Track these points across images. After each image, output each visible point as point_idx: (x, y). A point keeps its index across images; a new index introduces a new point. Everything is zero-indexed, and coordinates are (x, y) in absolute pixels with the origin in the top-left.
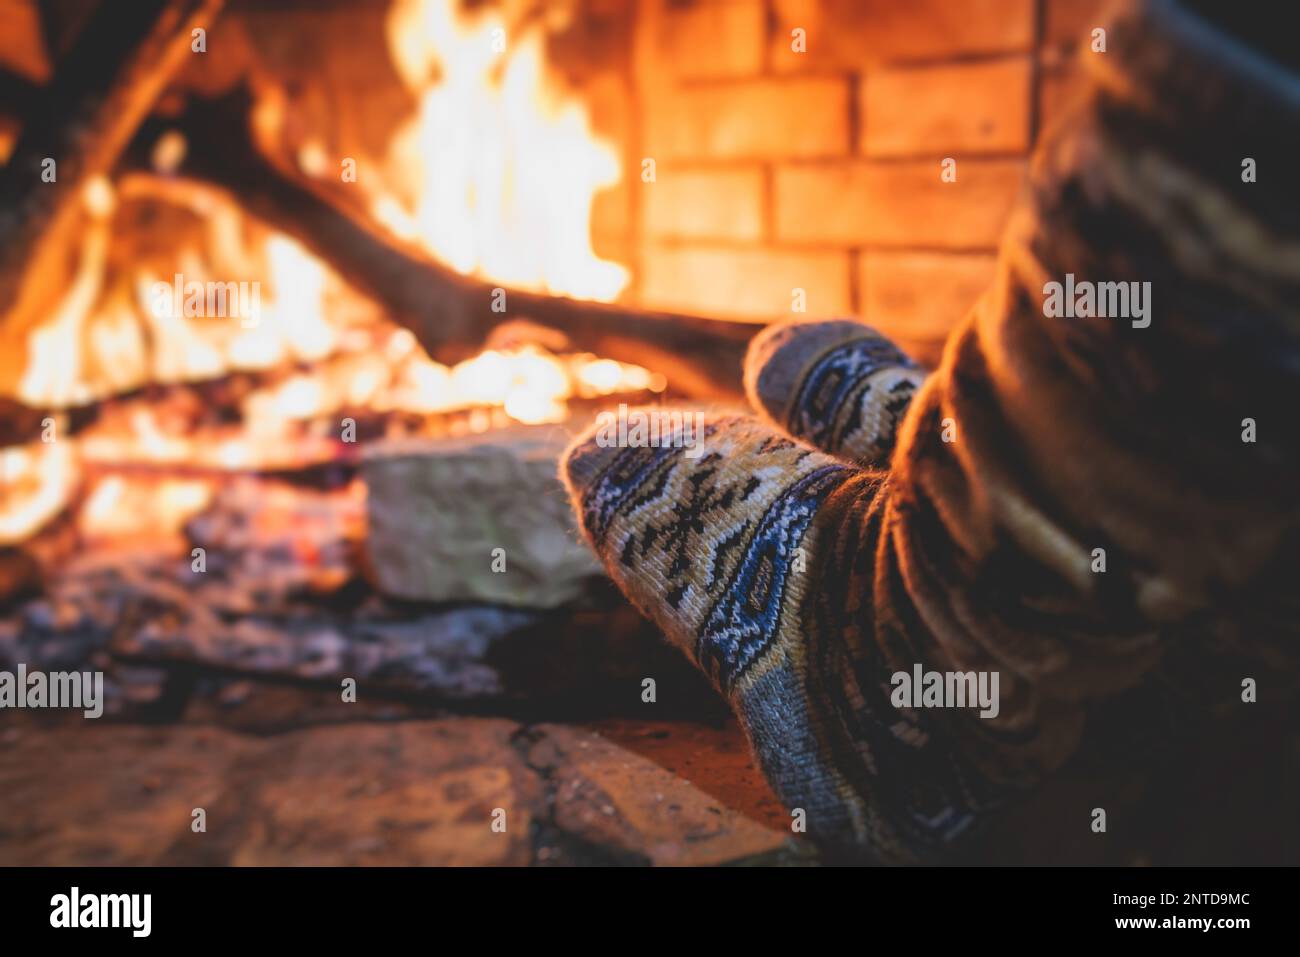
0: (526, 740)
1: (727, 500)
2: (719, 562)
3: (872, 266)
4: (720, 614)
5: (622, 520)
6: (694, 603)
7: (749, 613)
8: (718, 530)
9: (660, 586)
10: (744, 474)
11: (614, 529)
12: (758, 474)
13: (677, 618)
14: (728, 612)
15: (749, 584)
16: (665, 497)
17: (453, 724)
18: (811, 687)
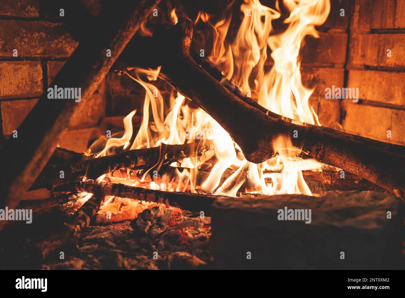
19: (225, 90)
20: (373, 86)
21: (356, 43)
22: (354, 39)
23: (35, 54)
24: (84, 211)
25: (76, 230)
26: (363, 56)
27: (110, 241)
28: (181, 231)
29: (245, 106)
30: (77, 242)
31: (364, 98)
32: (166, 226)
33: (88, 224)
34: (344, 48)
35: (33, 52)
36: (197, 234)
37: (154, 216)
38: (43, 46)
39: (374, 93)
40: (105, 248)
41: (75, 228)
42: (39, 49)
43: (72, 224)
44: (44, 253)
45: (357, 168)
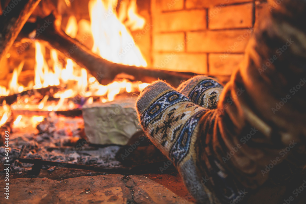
0: (125, 179)
1: (177, 119)
2: (174, 135)
3: (211, 56)
4: (174, 147)
5: (151, 125)
6: (168, 145)
7: (182, 146)
8: (175, 127)
9: (160, 141)
10: (181, 113)
11: (149, 127)
12: (185, 113)
13: (164, 149)
14: (176, 146)
15: (182, 139)
16: (161, 119)
17: (107, 176)
18: (197, 164)
26: (160, 26)
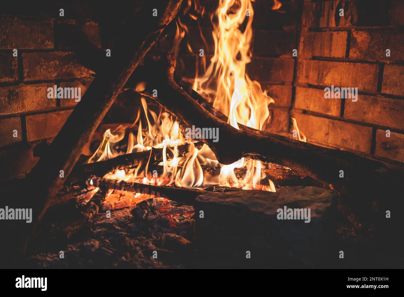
19: (202, 109)
20: (315, 100)
21: (301, 66)
22: (300, 63)
23: (51, 78)
24: (94, 202)
25: (90, 217)
26: (307, 77)
27: (116, 225)
28: (169, 217)
29: (217, 121)
30: (91, 227)
31: (307, 109)
32: (158, 213)
33: (98, 212)
34: (292, 71)
35: (50, 76)
36: (182, 220)
37: (150, 205)
38: (57, 71)
39: (315, 106)
40: (113, 231)
41: (89, 216)
42: (54, 73)
43: (87, 213)
44: (68, 236)
45: (303, 168)
